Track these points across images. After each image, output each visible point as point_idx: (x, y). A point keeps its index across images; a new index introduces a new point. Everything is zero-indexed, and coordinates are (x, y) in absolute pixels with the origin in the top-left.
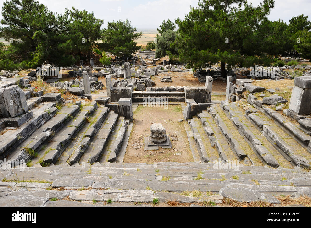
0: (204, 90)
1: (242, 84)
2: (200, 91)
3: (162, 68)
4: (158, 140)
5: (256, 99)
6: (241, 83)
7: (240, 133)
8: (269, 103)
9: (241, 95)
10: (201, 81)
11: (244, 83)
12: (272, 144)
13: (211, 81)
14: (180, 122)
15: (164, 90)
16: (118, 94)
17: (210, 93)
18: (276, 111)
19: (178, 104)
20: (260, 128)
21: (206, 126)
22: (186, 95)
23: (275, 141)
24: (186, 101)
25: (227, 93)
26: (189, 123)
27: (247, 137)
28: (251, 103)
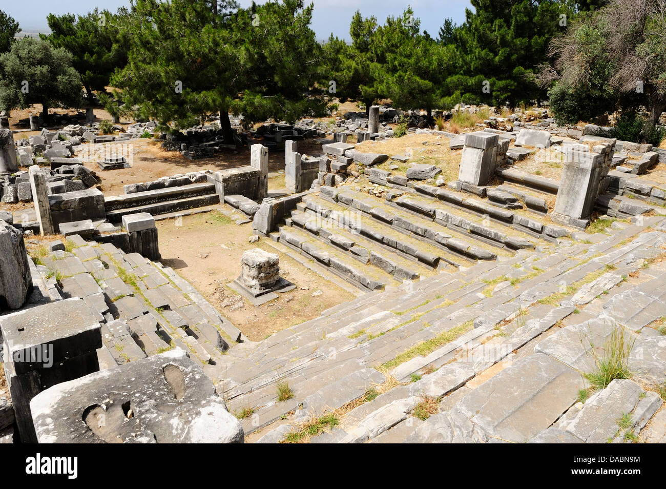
0: (255, 172)
1: (342, 153)
2: (249, 175)
3: (62, 136)
4: (269, 280)
5: (389, 175)
6: (339, 151)
7: (399, 231)
8: (420, 176)
9: (344, 171)
10: (192, 157)
11: (344, 151)
12: (463, 233)
13: (266, 152)
14: (256, 241)
15: (166, 184)
16: (71, 210)
17: (265, 177)
18: (439, 186)
19: (210, 209)
20: (431, 215)
21: (329, 235)
22: (224, 187)
23: (468, 227)
24: (222, 201)
25: (289, 173)
26: (279, 238)
27: (420, 233)
28: (381, 182)
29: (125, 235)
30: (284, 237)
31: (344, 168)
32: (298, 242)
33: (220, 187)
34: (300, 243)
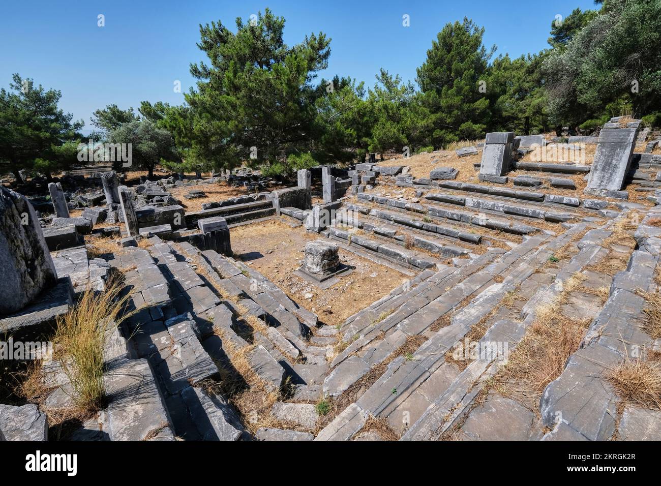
0: (302, 190)
1: (370, 170)
4: (331, 267)
5: (414, 178)
8: (442, 177)
9: (372, 182)
11: (372, 167)
13: (309, 175)
15: (235, 202)
16: (156, 222)
17: (309, 195)
19: (269, 219)
20: (462, 204)
21: (373, 227)
22: (280, 202)
23: (501, 209)
24: (278, 213)
25: (326, 191)
26: (329, 235)
27: (456, 218)
28: (407, 185)
29: (201, 235)
30: (333, 233)
31: (373, 179)
32: (347, 236)
33: (276, 202)
34: (349, 236)
